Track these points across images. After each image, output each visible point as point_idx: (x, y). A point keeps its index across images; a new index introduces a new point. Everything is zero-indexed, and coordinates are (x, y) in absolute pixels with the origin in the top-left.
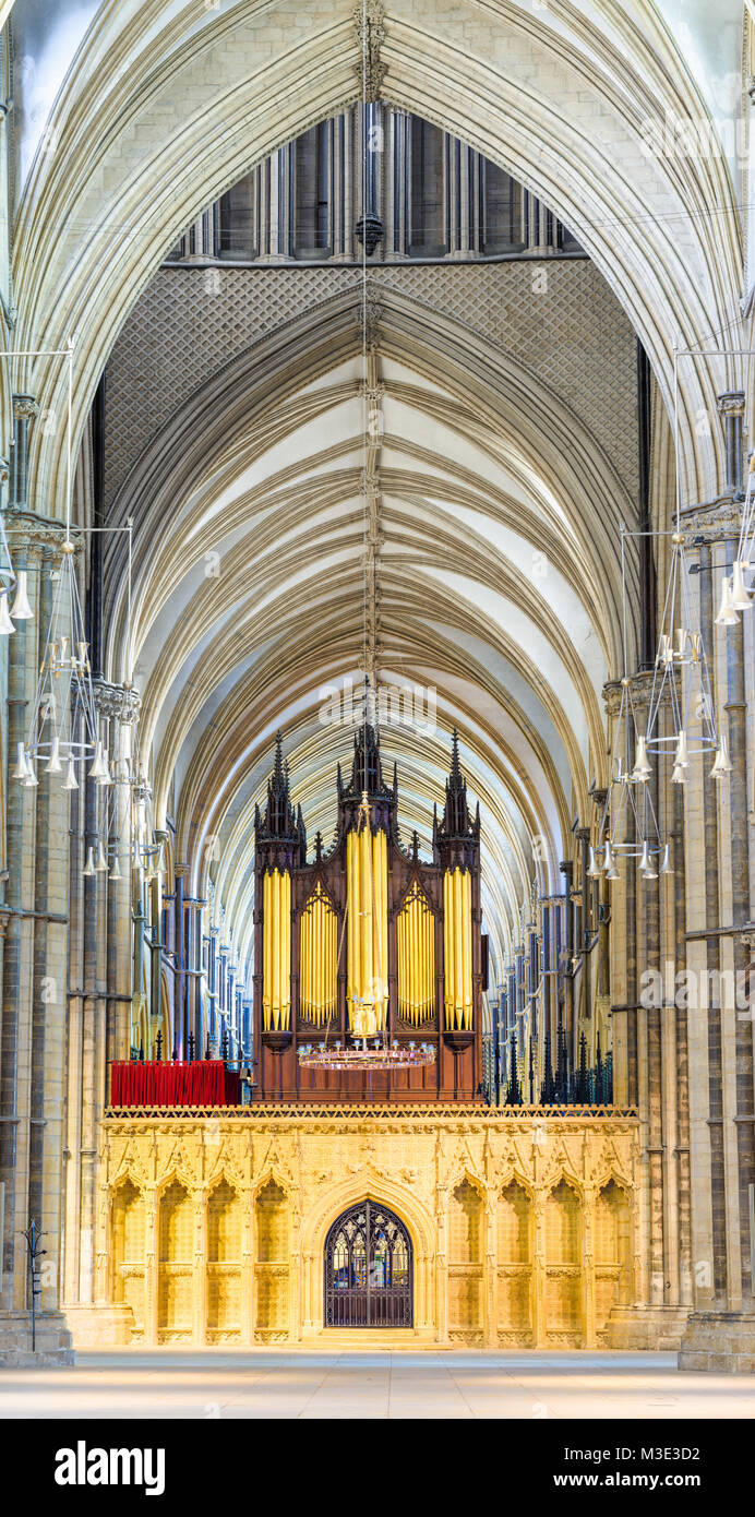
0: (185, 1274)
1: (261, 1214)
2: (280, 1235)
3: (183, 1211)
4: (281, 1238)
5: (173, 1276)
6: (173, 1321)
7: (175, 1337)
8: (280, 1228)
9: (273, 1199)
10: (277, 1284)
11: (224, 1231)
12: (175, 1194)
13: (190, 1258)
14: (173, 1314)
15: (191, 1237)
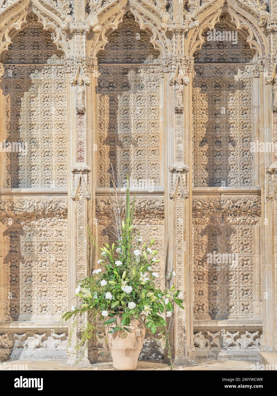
0: (52, 214)
1: (198, 90)
2: (235, 133)
3: (46, 85)
4: (238, 139)
5: (28, 217)
6: (29, 309)
7: (33, 342)
8: (236, 119)
9: (221, 61)
10: (230, 231)
11: (127, 125)
12: (29, 52)
13: (62, 180)
14: (29, 293)
15: (61, 139)
